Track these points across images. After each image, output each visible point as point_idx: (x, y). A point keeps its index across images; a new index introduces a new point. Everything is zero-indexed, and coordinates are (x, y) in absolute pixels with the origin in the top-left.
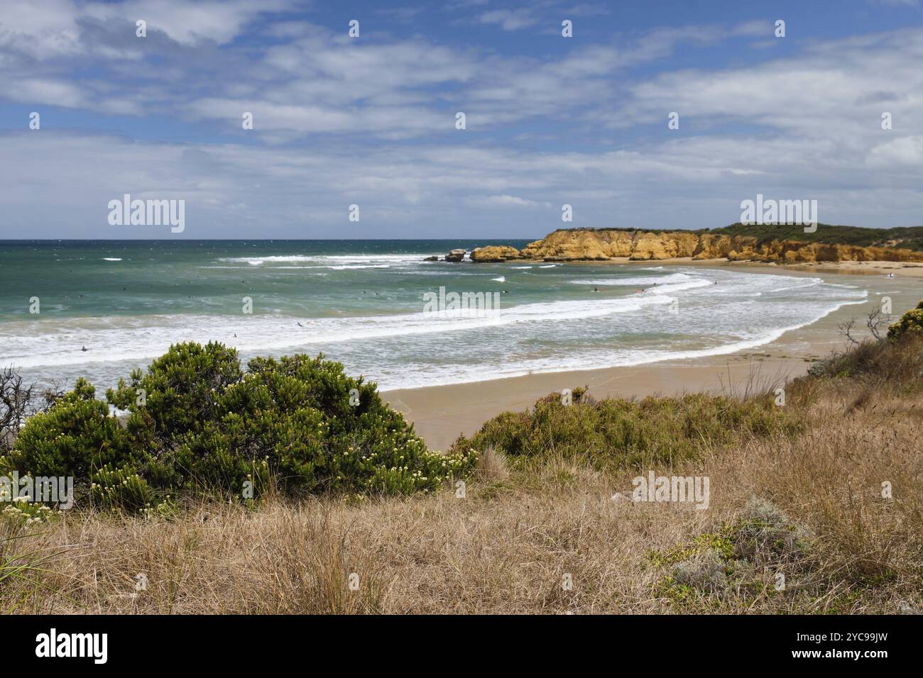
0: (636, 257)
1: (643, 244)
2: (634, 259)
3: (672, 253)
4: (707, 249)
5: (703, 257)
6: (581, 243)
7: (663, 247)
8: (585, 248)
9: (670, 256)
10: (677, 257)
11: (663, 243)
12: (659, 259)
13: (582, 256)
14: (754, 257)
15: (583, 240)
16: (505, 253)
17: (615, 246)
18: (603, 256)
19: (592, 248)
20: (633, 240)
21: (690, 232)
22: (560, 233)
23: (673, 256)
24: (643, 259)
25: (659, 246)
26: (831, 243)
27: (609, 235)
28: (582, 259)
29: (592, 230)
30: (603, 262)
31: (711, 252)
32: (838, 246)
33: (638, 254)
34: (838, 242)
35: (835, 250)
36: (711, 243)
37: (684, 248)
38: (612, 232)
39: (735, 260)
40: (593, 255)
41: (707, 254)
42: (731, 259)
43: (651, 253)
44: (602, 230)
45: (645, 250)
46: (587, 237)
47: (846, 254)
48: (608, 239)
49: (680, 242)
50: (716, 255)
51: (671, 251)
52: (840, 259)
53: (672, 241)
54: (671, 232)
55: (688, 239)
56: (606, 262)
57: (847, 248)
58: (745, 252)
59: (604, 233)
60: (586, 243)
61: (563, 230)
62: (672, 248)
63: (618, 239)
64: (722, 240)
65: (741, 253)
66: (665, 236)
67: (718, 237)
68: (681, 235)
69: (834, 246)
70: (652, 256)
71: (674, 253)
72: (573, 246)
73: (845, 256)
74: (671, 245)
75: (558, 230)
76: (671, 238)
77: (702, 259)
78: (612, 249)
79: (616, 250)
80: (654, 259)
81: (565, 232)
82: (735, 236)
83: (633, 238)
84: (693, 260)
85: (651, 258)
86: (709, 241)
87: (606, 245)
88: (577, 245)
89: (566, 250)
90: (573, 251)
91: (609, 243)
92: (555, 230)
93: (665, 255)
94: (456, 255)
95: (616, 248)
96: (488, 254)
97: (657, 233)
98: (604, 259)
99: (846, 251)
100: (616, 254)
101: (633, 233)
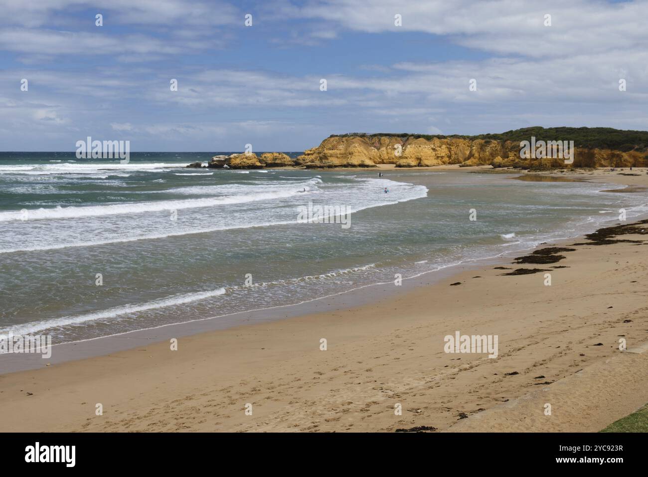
0: (402, 164)
1: (411, 150)
2: (400, 166)
3: (444, 160)
4: (476, 155)
5: (471, 163)
6: (346, 150)
7: (434, 153)
8: (350, 154)
9: (440, 163)
10: (450, 163)
11: (434, 149)
12: (428, 166)
13: (345, 163)
14: (517, 163)
15: (348, 146)
16: (276, 159)
17: (385, 152)
18: (368, 162)
19: (357, 154)
20: (403, 146)
21: (464, 137)
22: (332, 139)
23: (444, 163)
24: (409, 166)
25: (430, 152)
26: (590, 147)
27: (380, 140)
28: (345, 166)
29: (363, 136)
30: (366, 169)
31: (480, 158)
32: (596, 151)
33: (405, 160)
34: (597, 147)
35: (593, 155)
36: (481, 148)
37: (456, 154)
38: (383, 138)
39: (499, 166)
40: (356, 162)
41: (476, 160)
42: (496, 166)
43: (419, 159)
44: (375, 135)
45: (413, 156)
46: (353, 143)
47: (605, 159)
48: (378, 145)
49: (453, 148)
50: (485, 161)
51: (442, 157)
52: (597, 165)
53: (444, 147)
54: (444, 137)
55: (461, 145)
56: (370, 169)
57: (605, 153)
58: (511, 158)
59: (376, 139)
60: (351, 149)
61: (337, 136)
62: (443, 154)
63: (388, 145)
64: (491, 146)
65: (506, 160)
66: (437, 141)
67: (488, 143)
68: (454, 140)
69: (592, 151)
70: (420, 163)
71: (446, 159)
72: (338, 152)
73: (603, 162)
74: (443, 151)
75: (332, 136)
76: (442, 143)
77: (470, 166)
78: (380, 156)
79: (385, 156)
80: (421, 166)
81: (337, 138)
82: (506, 141)
83: (404, 145)
84: (460, 166)
85: (419, 165)
86: (479, 146)
87: (374, 151)
88: (343, 151)
89: (330, 156)
90: (337, 157)
91: (378, 149)
92: (329, 136)
93: (435, 162)
94: (217, 161)
95: (386, 155)
96: (245, 160)
97: (429, 138)
98: (368, 166)
99: (605, 156)
100: (385, 161)
101: (405, 138)
